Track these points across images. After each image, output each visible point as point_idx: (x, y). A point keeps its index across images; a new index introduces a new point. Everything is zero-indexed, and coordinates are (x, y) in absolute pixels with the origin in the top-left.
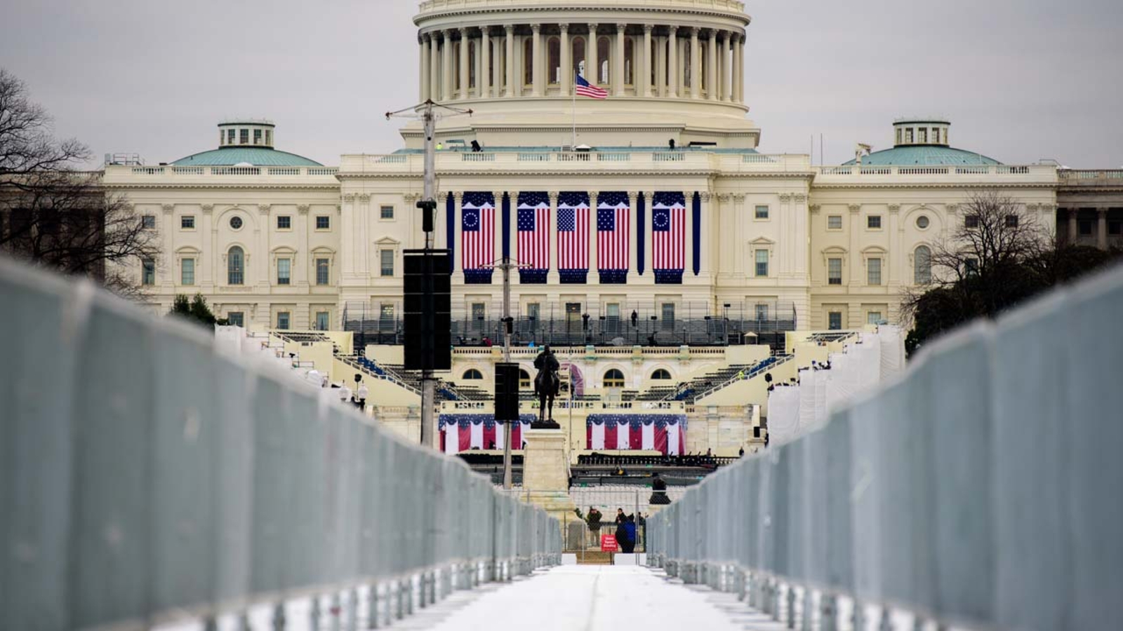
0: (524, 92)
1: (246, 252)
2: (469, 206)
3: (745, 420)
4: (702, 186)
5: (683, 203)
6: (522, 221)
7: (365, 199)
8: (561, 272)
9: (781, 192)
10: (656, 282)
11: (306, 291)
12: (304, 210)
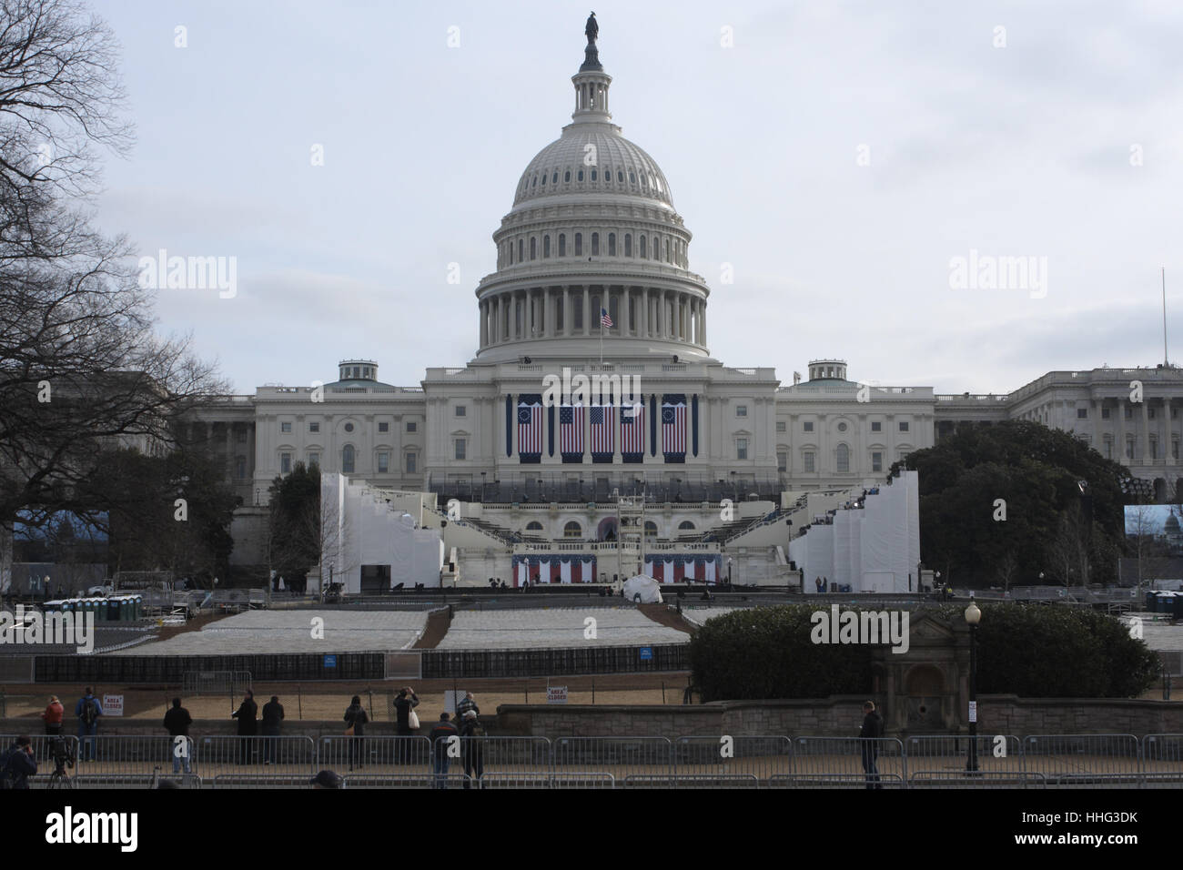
0: (556, 334)
1: (356, 449)
2: (523, 405)
3: (770, 559)
4: (699, 390)
5: (685, 403)
6: (564, 416)
7: (444, 401)
8: (594, 454)
9: (756, 396)
10: (666, 462)
11: (399, 477)
12: (398, 418)
